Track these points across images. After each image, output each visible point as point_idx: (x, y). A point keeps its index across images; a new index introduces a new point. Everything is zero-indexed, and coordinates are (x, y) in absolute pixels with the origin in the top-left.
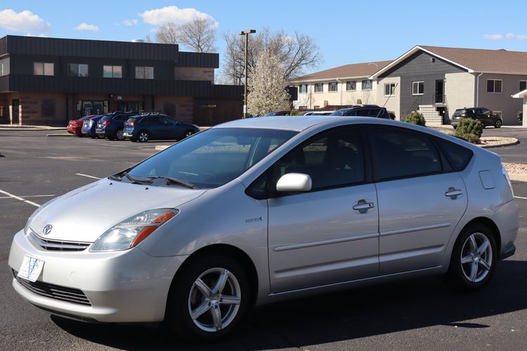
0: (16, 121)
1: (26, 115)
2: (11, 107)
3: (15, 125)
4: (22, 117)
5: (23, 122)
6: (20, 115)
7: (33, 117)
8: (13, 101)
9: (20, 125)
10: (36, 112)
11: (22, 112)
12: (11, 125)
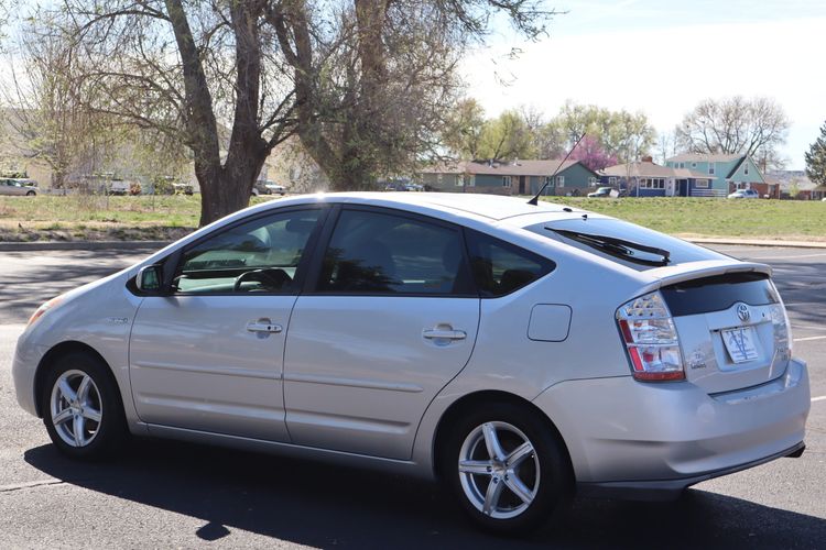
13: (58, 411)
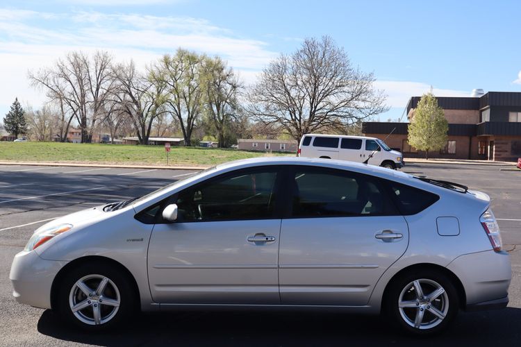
0: (491, 158)
1: (498, 153)
2: (489, 147)
3: (490, 161)
4: (495, 155)
5: (496, 159)
6: (494, 153)
7: (504, 155)
8: (491, 142)
9: (493, 161)
10: (506, 151)
11: (496, 151)
12: (488, 161)
13: (74, 305)
